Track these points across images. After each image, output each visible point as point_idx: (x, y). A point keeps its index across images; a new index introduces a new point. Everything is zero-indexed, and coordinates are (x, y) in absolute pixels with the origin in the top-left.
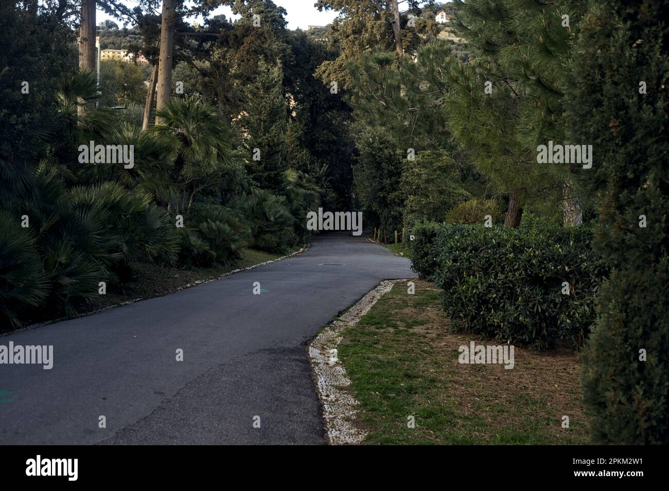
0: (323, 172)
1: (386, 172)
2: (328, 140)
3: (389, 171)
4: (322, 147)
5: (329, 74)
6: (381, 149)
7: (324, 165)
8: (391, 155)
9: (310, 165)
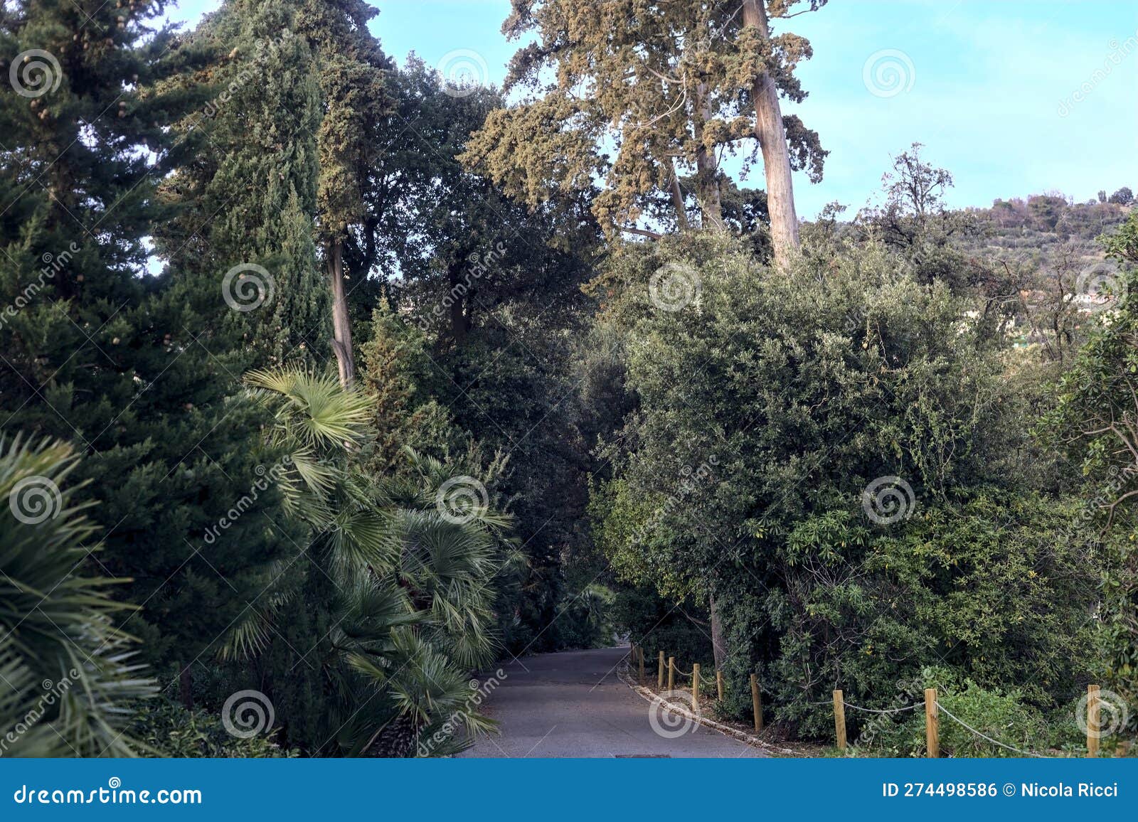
0: (495, 477)
1: (773, 432)
2: (508, 379)
3: (789, 429)
4: (488, 400)
5: (511, 148)
6: (744, 341)
7: (498, 455)
8: (792, 362)
9: (452, 454)
